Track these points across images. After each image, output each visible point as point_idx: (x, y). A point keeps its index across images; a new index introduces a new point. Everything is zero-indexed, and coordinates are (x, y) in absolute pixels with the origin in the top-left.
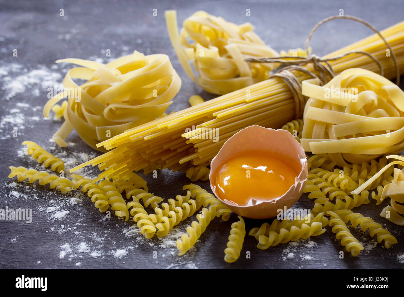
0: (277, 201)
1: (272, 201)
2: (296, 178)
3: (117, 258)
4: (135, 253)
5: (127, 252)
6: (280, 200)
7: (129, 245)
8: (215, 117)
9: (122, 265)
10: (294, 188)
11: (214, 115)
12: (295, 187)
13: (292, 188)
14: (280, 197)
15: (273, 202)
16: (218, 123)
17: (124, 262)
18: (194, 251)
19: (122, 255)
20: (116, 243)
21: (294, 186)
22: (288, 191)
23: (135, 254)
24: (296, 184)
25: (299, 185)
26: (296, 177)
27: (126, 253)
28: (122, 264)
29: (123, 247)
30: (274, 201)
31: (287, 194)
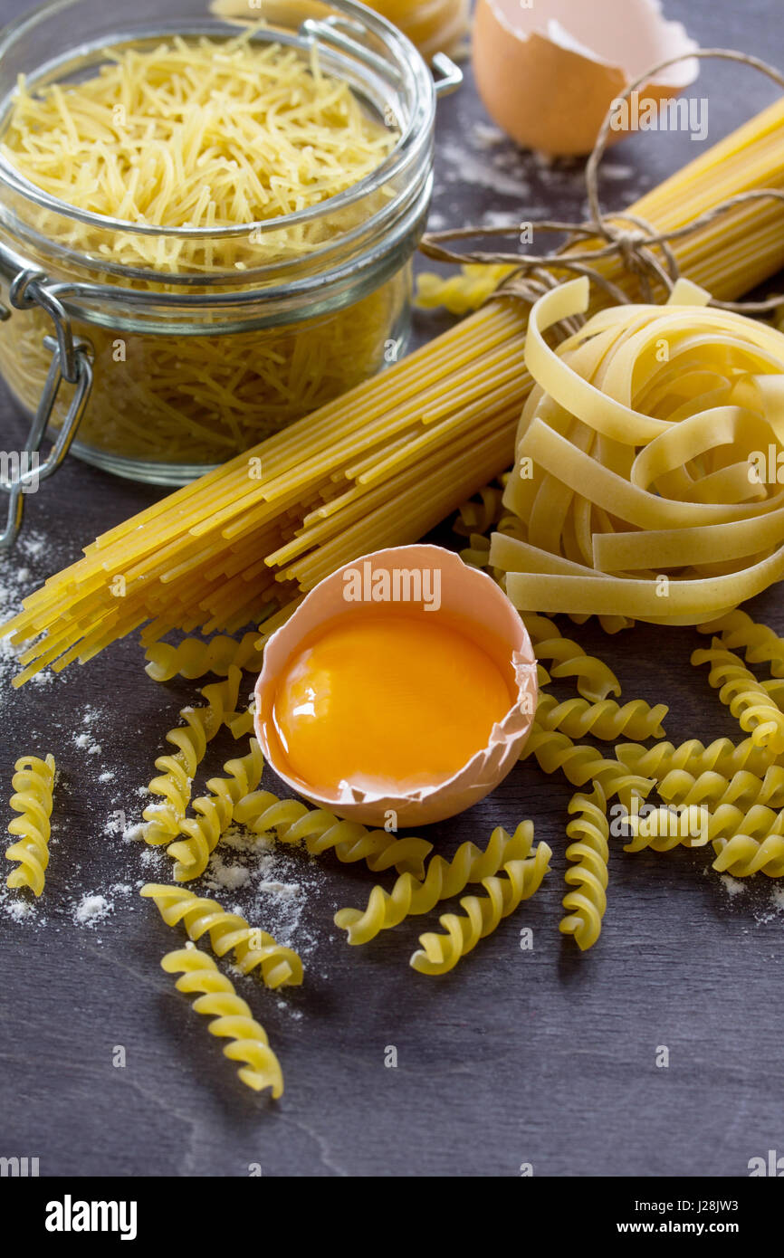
0: (425, 799)
1: (410, 796)
2: (494, 728)
3: (80, 924)
4: (132, 909)
5: (111, 906)
6: (436, 794)
7: (118, 880)
8: (351, 484)
9: (93, 949)
10: (483, 759)
11: (349, 474)
12: (486, 759)
13: (475, 761)
14: (436, 786)
15: (412, 799)
16: (355, 506)
17: (100, 942)
18: (300, 904)
19: (95, 915)
20: (81, 870)
21: (483, 756)
22: (463, 770)
23: (132, 911)
24: (492, 744)
25: (499, 750)
26: (495, 724)
27: (108, 907)
28: (94, 946)
29: (100, 885)
30: (417, 796)
31: (458, 779)
